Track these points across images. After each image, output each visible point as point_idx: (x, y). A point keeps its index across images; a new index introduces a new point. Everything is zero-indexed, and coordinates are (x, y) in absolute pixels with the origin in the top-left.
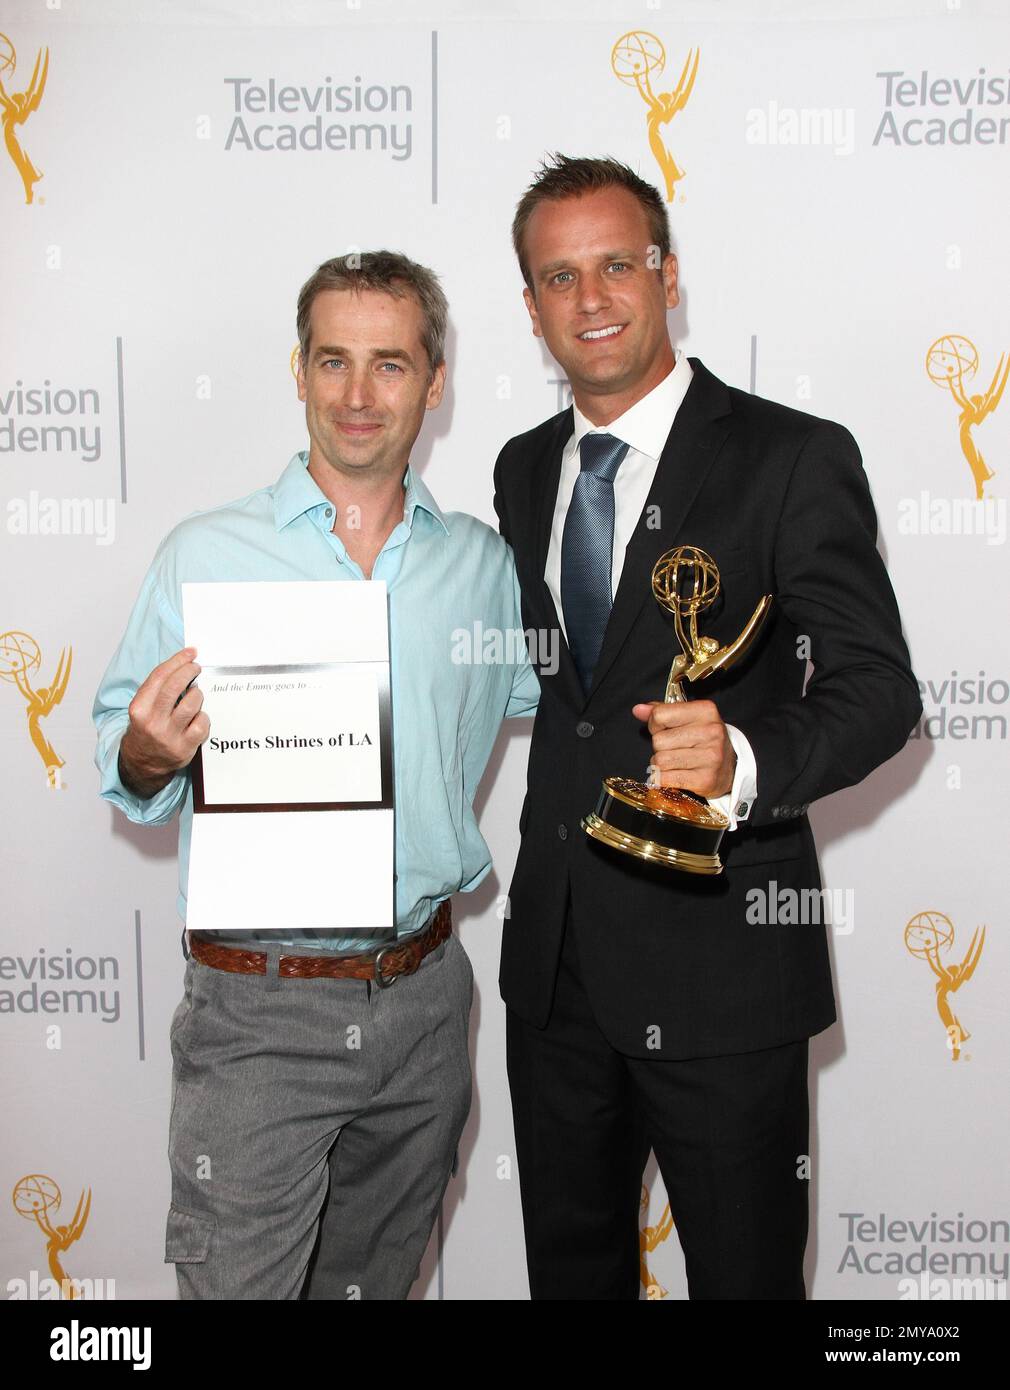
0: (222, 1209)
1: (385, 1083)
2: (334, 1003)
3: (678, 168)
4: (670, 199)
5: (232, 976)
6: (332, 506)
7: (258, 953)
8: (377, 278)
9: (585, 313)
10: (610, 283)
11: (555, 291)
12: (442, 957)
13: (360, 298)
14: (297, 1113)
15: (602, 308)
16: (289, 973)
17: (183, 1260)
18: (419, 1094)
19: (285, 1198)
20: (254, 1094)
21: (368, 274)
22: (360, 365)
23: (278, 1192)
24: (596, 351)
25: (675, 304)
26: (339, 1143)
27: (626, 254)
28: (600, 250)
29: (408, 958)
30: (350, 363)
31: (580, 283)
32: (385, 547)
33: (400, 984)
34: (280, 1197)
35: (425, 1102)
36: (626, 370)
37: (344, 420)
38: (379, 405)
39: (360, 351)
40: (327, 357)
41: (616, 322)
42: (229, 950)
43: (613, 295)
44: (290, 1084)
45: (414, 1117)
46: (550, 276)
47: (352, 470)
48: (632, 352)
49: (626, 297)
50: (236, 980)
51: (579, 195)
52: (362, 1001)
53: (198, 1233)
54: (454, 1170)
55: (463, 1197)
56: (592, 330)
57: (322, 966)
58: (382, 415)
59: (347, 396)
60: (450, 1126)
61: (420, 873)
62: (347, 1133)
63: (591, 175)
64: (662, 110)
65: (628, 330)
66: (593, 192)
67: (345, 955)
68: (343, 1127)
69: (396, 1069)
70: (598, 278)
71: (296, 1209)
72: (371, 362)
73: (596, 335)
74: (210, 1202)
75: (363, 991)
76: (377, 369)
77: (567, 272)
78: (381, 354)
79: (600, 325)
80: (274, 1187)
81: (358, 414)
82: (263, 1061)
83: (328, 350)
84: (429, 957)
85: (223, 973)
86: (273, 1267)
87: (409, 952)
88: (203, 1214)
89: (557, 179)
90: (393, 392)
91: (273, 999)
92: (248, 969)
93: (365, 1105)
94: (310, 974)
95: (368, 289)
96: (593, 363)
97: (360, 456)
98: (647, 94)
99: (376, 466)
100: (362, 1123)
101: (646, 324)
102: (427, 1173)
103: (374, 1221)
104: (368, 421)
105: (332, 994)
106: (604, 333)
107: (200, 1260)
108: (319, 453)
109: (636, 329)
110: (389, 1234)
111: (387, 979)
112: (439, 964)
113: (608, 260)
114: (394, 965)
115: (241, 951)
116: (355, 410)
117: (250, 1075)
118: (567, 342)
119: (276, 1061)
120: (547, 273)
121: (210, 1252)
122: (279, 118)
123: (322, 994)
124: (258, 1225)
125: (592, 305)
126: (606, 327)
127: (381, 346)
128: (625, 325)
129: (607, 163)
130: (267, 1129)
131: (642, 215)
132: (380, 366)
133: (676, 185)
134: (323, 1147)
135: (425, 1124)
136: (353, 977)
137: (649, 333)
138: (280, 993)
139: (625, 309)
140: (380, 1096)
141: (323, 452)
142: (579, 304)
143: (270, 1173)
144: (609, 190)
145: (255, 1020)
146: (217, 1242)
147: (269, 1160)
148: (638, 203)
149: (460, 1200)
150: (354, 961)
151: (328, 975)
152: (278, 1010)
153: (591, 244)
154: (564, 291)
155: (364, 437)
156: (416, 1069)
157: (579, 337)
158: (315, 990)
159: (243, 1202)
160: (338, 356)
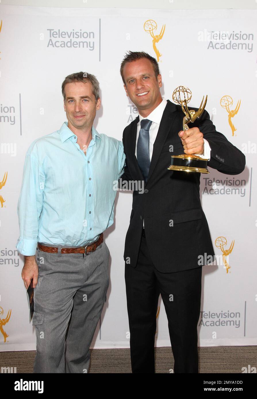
0: (47, 311)
1: (88, 279)
2: (75, 259)
3: (160, 54)
4: (158, 61)
5: (49, 254)
6: (76, 136)
7: (56, 248)
8: (79, 79)
9: (138, 89)
10: (144, 82)
11: (131, 85)
12: (101, 247)
13: (75, 84)
14: (66, 287)
15: (142, 88)
16: (64, 252)
17: (37, 324)
18: (96, 281)
19: (62, 308)
20: (55, 282)
21: (77, 78)
22: (78, 101)
23: (60, 306)
24: (141, 99)
25: (161, 86)
26: (76, 294)
27: (148, 74)
28: (141, 74)
29: (93, 247)
30: (75, 101)
31: (136, 82)
32: (89, 146)
33: (91, 254)
34: (61, 308)
35: (97, 283)
36: (149, 103)
37: (75, 115)
38: (84, 110)
39: (77, 97)
40: (69, 100)
41: (145, 91)
42: (48, 247)
43: (145, 85)
44: (64, 280)
45: (95, 287)
46: (129, 81)
47: (79, 127)
48: (150, 98)
49: (148, 85)
50: (50, 255)
51: (135, 61)
52: (82, 259)
53: (40, 317)
54: (106, 301)
55: (108, 307)
56: (140, 93)
57: (72, 250)
58: (85, 113)
59: (75, 109)
60: (104, 289)
61: (97, 228)
62: (78, 292)
63: (138, 56)
64: (156, 39)
65: (149, 93)
66: (138, 60)
67: (77, 247)
68: (77, 290)
69: (90, 275)
70: (141, 80)
71: (65, 311)
72: (80, 100)
73: (141, 94)
74: (44, 309)
75: (82, 256)
76: (82, 101)
77: (134, 80)
78: (82, 98)
79: (142, 92)
80: (60, 305)
81: (78, 113)
82: (57, 274)
83: (69, 98)
84: (98, 247)
85: (47, 253)
86: (60, 325)
87: (93, 246)
88: (42, 312)
89: (130, 57)
90: (87, 107)
91: (60, 259)
92: (53, 252)
93: (83, 285)
94: (69, 252)
95: (77, 82)
96: (141, 102)
97: (80, 123)
98: (152, 35)
99: (85, 126)
100: (82, 289)
101: (154, 91)
102: (99, 301)
103: (85, 314)
104: (81, 115)
105: (74, 257)
106: (143, 94)
107: (41, 324)
108: (70, 123)
109: (151, 92)
110: (89, 317)
111: (88, 253)
112: (101, 249)
113: (143, 76)
114: (90, 249)
115: (51, 247)
116: (77, 112)
117: (54, 277)
118: (134, 96)
119: (61, 274)
120: (128, 80)
121: (43, 322)
122: (61, 39)
123: (72, 257)
124: (56, 315)
125: (139, 87)
126: (144, 92)
127: (82, 96)
128: (149, 92)
129: (142, 53)
130: (58, 291)
131: (151, 65)
132: (83, 101)
133: (160, 58)
134: (72, 295)
135: (98, 289)
136: (79, 253)
137: (155, 93)
138: (62, 257)
139: (148, 88)
140: (87, 282)
141: (71, 123)
142: (136, 87)
143: (59, 302)
144: (143, 59)
145: (55, 264)
146: (45, 319)
147: (58, 299)
148: (150, 62)
149: (107, 308)
150: (80, 249)
151: (73, 252)
152: (61, 262)
153: (139, 72)
154: (132, 84)
155: (80, 119)
156: (95, 275)
157: (137, 95)
158: (70, 256)
159: (52, 309)
160: (72, 99)
